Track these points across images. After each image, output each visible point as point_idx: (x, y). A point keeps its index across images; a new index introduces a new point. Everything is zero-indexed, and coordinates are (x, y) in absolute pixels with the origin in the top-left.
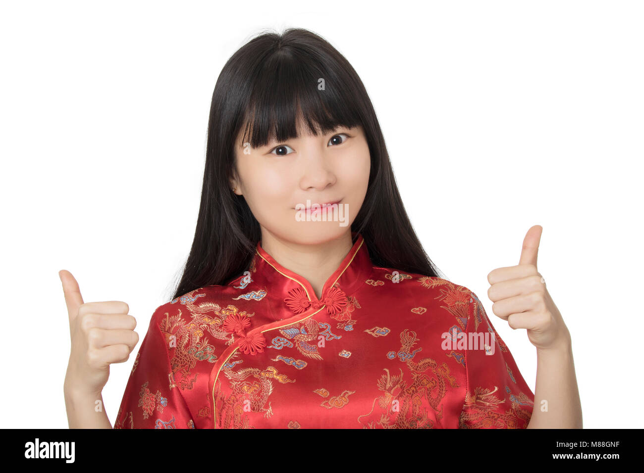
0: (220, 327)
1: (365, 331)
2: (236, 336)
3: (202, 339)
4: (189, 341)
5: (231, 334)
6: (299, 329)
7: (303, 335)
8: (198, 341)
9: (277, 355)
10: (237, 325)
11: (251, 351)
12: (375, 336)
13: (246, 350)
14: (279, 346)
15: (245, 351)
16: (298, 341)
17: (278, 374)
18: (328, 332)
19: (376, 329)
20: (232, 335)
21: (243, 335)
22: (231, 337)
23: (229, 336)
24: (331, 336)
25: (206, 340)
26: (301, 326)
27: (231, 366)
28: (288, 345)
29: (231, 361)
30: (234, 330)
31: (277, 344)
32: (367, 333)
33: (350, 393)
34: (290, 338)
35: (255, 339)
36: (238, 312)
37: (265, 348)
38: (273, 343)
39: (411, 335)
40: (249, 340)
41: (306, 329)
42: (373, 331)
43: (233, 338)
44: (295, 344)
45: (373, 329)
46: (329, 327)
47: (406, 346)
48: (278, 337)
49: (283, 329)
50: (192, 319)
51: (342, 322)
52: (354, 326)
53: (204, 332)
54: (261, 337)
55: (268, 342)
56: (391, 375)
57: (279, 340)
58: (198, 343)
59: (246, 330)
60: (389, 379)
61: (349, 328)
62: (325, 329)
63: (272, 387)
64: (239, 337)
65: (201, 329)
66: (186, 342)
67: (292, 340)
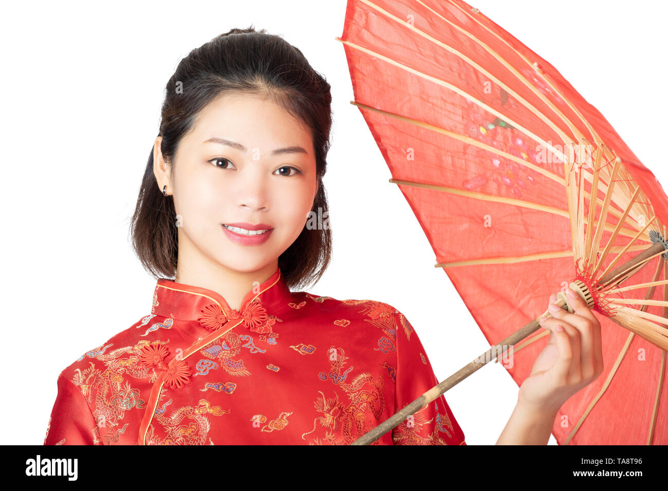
0: (138, 364)
1: (291, 347)
2: (157, 370)
3: (123, 384)
4: (109, 389)
5: (151, 369)
6: (221, 345)
7: (226, 352)
8: (119, 388)
9: (205, 383)
10: (155, 357)
11: (177, 384)
12: (302, 354)
13: (172, 385)
14: (205, 371)
15: (171, 387)
16: (222, 359)
17: (211, 406)
18: (251, 345)
19: (301, 346)
20: (153, 370)
21: (165, 368)
22: (152, 372)
23: (150, 372)
24: (255, 349)
25: (128, 385)
26: (221, 342)
27: (162, 411)
28: (213, 367)
29: (161, 404)
30: (154, 363)
31: (202, 370)
32: (292, 349)
33: (288, 415)
34: (214, 358)
35: (179, 369)
36: (152, 342)
37: (190, 377)
38: (197, 368)
39: (339, 352)
40: (172, 372)
41: (228, 343)
42: (299, 348)
43: (155, 373)
44: (219, 363)
45: (298, 346)
46: (252, 340)
47: (336, 366)
48: (201, 361)
49: (203, 349)
50: (107, 367)
51: (264, 334)
52: (277, 340)
53: (123, 376)
54: (184, 365)
55: (192, 369)
56: (326, 398)
57: (203, 363)
58: (121, 391)
59: (166, 361)
60: (325, 402)
61: (273, 342)
62: (248, 342)
63: (209, 423)
65: (118, 373)
66: (106, 391)
67: (216, 360)
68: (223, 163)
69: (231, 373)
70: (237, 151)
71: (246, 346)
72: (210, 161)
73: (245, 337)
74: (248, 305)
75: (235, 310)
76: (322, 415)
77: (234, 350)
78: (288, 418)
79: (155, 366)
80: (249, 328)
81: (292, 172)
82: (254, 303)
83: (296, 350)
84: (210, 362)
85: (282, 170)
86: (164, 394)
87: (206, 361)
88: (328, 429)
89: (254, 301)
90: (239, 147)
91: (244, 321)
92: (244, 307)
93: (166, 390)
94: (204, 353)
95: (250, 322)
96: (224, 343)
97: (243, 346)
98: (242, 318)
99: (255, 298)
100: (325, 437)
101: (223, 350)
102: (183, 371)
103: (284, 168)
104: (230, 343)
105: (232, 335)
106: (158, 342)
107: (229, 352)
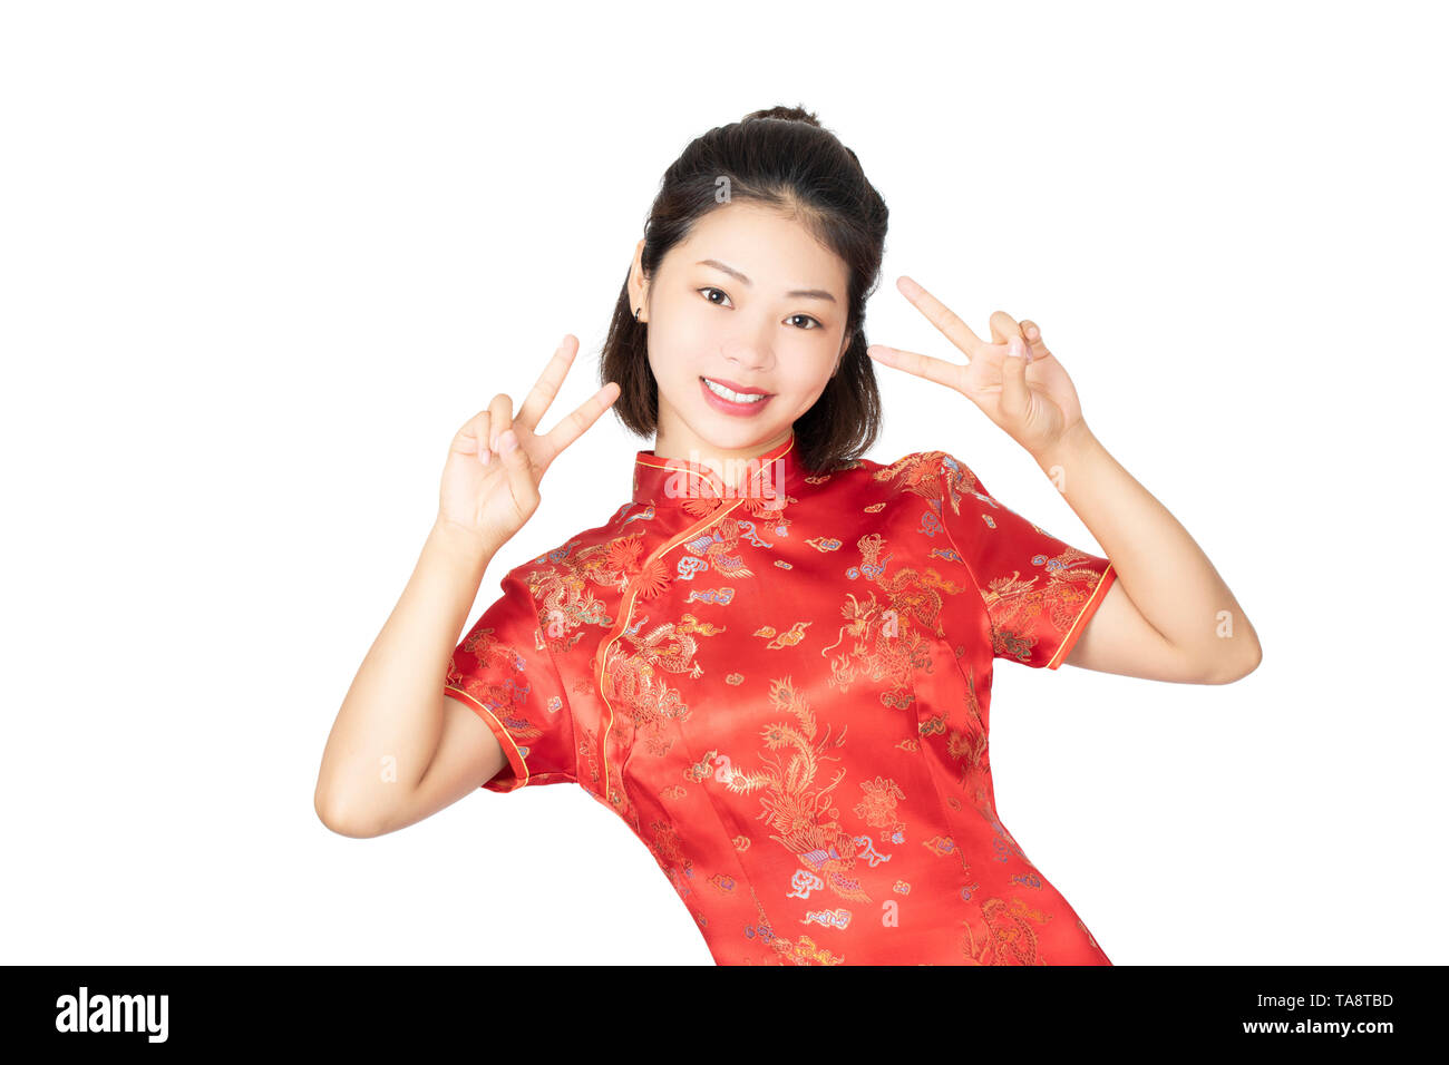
68: (718, 296)
69: (725, 574)
70: (738, 283)
71: (746, 536)
72: (700, 291)
73: (744, 524)
76: (852, 622)
77: (729, 542)
78: (804, 630)
79: (625, 568)
80: (751, 512)
81: (810, 323)
83: (814, 546)
84: (696, 560)
86: (637, 608)
87: (690, 560)
88: (858, 640)
90: (743, 278)
91: (744, 502)
93: (640, 604)
94: (688, 548)
95: (751, 505)
96: (716, 532)
97: (742, 536)
100: (853, 651)
101: (715, 542)
102: (660, 572)
104: (725, 533)
105: (727, 522)
106: (632, 536)
107: (722, 545)
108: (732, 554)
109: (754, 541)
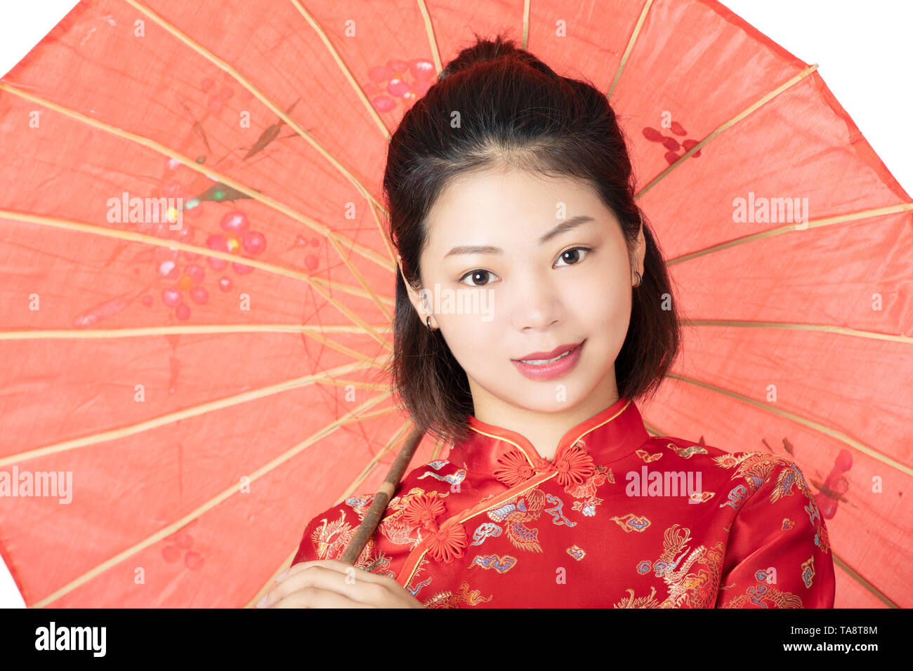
0: (399, 522)
1: (613, 519)
2: (423, 532)
5: (417, 528)
6: (516, 505)
7: (519, 513)
10: (424, 512)
11: (444, 556)
12: (626, 530)
13: (436, 556)
14: (482, 538)
15: (436, 559)
16: (510, 523)
18: (558, 512)
19: (629, 518)
20: (418, 531)
21: (432, 530)
22: (417, 534)
23: (413, 533)
24: (561, 520)
26: (519, 500)
27: (414, 593)
28: (494, 533)
29: (415, 580)
30: (420, 521)
32: (614, 522)
35: (451, 535)
36: (425, 493)
37: (465, 549)
38: (476, 536)
39: (682, 534)
40: (442, 537)
41: (526, 503)
42: (624, 521)
43: (420, 536)
44: (505, 529)
45: (625, 517)
46: (561, 505)
47: (671, 551)
48: (483, 525)
49: (491, 511)
51: (581, 500)
52: (598, 508)
54: (460, 531)
55: (469, 538)
57: (483, 528)
59: (438, 520)
61: (590, 511)
62: (555, 506)
64: (428, 531)
67: (501, 524)
69: (516, 544)
71: (550, 511)
73: (552, 499)
74: (566, 451)
75: (545, 459)
77: (531, 513)
79: (421, 524)
80: (564, 485)
81: (582, 253)
82: (574, 449)
83: (620, 523)
84: (494, 526)
85: (567, 256)
86: (422, 567)
87: (489, 526)
89: (575, 445)
90: (491, 250)
91: (558, 475)
92: (559, 454)
93: (427, 562)
94: (490, 515)
95: (565, 478)
96: (522, 500)
97: (546, 511)
98: (555, 471)
99: (576, 441)
101: (517, 511)
102: (457, 536)
103: (568, 252)
104: (530, 504)
105: (536, 493)
106: (434, 493)
107: (524, 514)
108: (530, 525)
109: (557, 518)
